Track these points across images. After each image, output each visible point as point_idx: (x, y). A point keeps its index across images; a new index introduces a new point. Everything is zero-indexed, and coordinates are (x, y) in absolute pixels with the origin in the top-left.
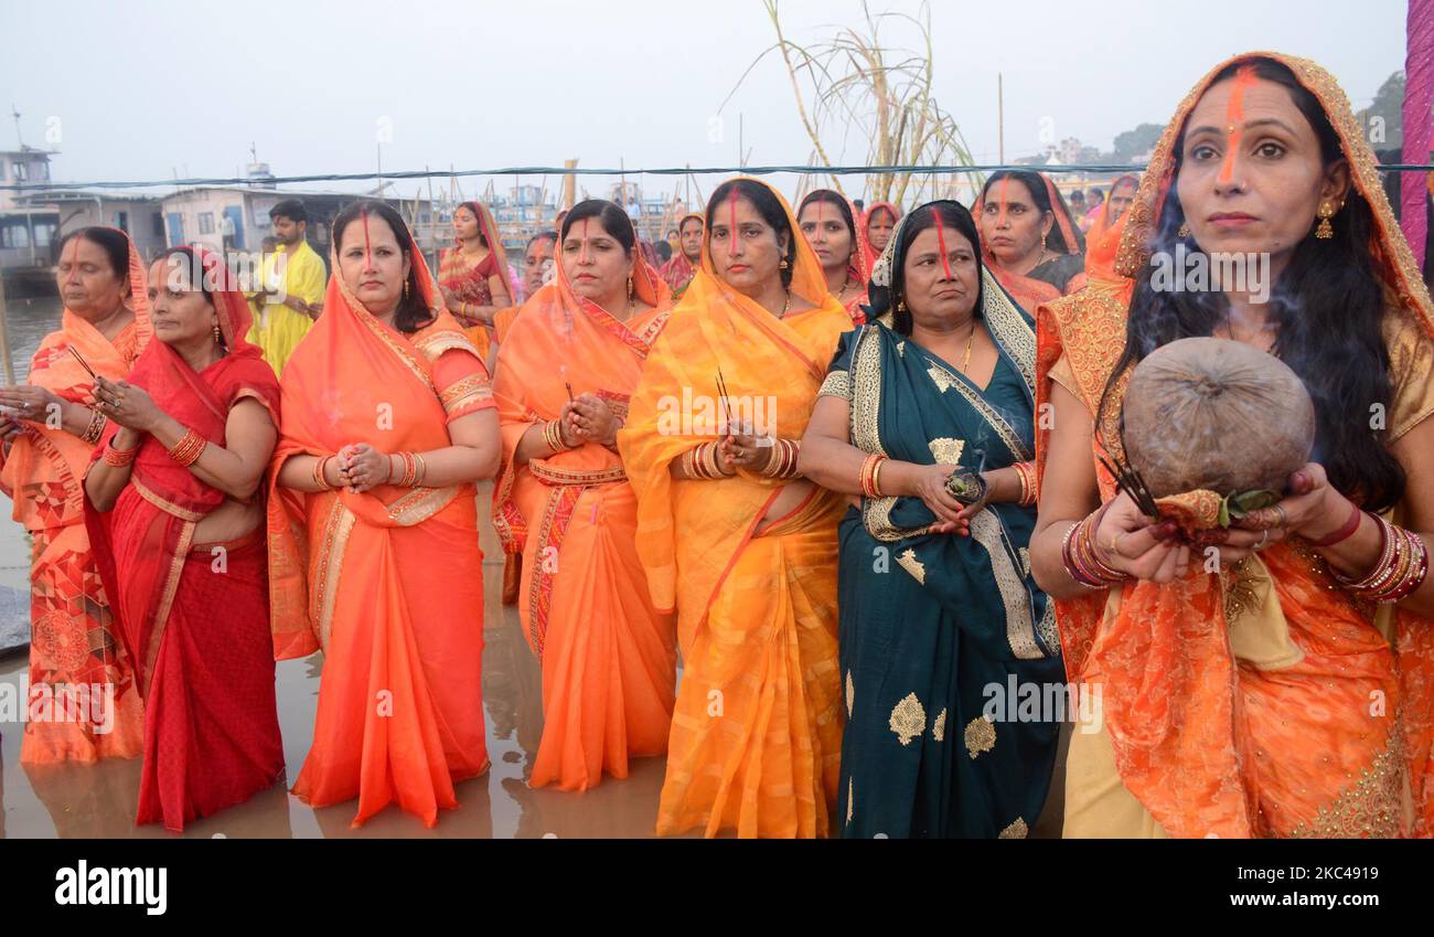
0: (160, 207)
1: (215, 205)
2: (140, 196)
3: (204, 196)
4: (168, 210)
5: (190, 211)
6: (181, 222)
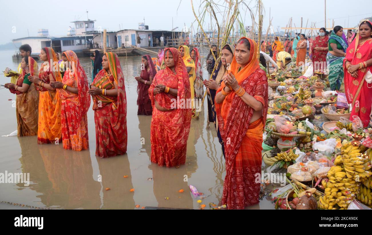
0: (116, 34)
1: (129, 34)
2: (111, 32)
3: (126, 31)
4: (118, 35)
5: (123, 35)
6: (121, 38)
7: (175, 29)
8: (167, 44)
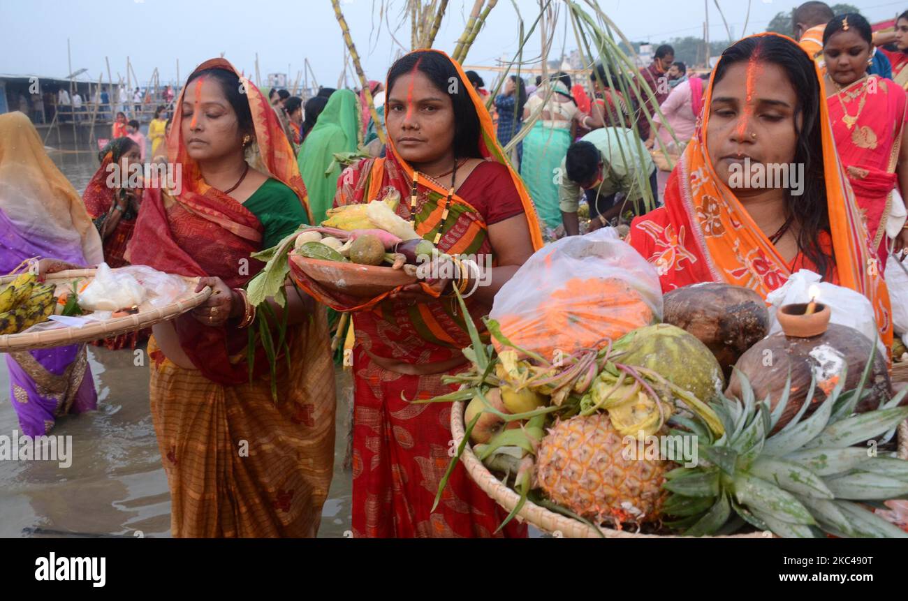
7: (77, 74)
8: (55, 117)
